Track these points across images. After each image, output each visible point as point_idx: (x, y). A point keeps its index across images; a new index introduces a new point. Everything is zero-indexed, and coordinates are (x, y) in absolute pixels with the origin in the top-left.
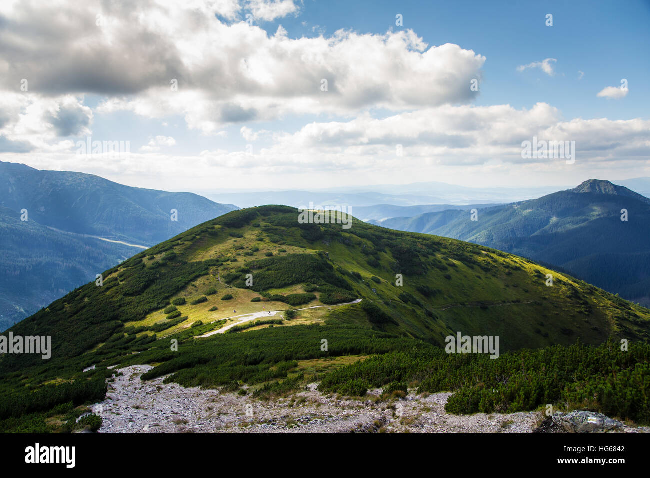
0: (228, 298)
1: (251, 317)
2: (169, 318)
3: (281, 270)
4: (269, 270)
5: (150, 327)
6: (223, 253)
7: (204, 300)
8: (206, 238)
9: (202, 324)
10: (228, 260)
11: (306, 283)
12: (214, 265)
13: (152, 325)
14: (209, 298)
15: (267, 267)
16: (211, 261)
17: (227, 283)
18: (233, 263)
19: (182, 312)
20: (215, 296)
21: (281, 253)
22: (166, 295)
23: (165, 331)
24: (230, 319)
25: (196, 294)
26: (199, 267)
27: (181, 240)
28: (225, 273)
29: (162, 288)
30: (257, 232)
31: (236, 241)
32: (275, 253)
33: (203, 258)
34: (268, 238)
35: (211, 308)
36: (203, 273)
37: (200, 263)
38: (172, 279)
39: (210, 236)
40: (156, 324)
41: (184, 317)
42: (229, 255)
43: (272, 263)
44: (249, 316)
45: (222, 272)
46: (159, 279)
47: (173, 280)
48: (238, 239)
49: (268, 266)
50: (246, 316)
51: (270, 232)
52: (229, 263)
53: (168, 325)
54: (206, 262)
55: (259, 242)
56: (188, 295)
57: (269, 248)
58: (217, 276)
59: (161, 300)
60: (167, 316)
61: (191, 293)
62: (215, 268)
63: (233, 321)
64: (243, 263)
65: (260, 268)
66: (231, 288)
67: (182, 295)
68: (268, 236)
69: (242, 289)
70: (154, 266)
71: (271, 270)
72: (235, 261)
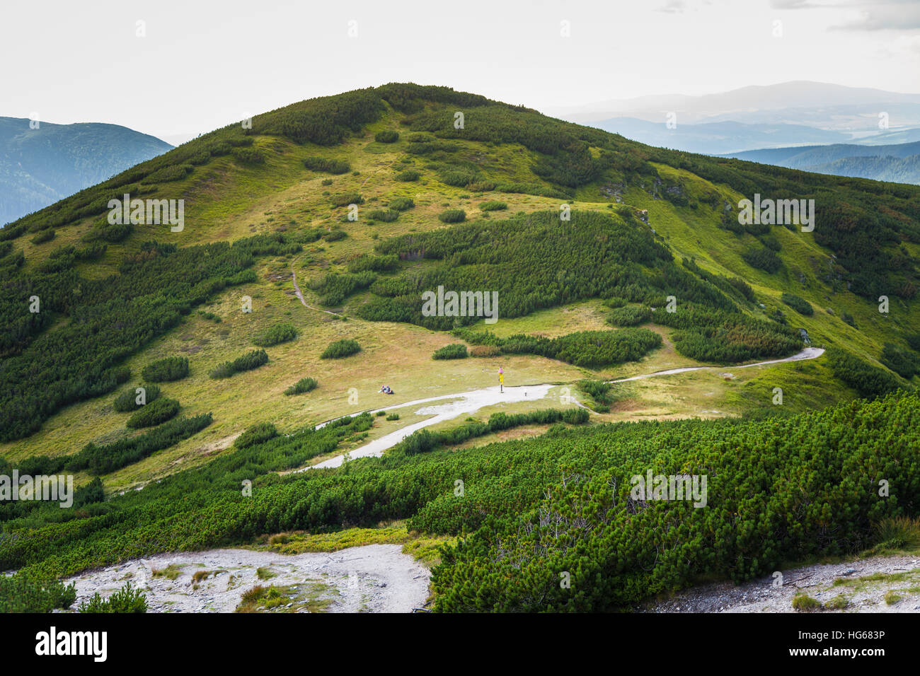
0: (345, 351)
1: (456, 404)
2: (135, 425)
3: (510, 260)
4: (464, 262)
5: (68, 459)
6: (294, 218)
7: (258, 362)
8: (228, 174)
9: (274, 435)
10: (318, 237)
11: (608, 297)
12: (273, 252)
13: (75, 451)
14: (271, 352)
15: (458, 253)
16: (260, 239)
17: (330, 304)
18: (337, 244)
19: (183, 403)
20: (294, 347)
21: (490, 213)
22: (114, 350)
23: (131, 468)
24: (381, 414)
25: (222, 343)
26: (217, 259)
27: (145, 180)
28: (317, 276)
29: (95, 331)
30: (391, 157)
31: (328, 183)
32: (472, 212)
33: (227, 233)
34: (433, 173)
35: (293, 383)
36: (237, 278)
37: (220, 248)
38: (128, 298)
39: (240, 169)
40: (91, 445)
41: (198, 419)
42: (316, 223)
43: (472, 242)
44: (451, 401)
45: (300, 275)
46: (80, 298)
47: (135, 301)
48: (333, 178)
49: (461, 249)
50: (442, 403)
51: (434, 155)
52: (322, 244)
53: (139, 449)
54: (244, 245)
55: (408, 185)
56: (195, 350)
57: (446, 201)
58: (288, 285)
59: (98, 368)
60: (128, 417)
61: (206, 342)
62: (275, 261)
63: (396, 418)
64: (372, 243)
65: (434, 256)
66: (345, 320)
67: (172, 347)
68: (432, 168)
69: (385, 324)
70: (58, 262)
71: (473, 262)
72: (342, 237)
